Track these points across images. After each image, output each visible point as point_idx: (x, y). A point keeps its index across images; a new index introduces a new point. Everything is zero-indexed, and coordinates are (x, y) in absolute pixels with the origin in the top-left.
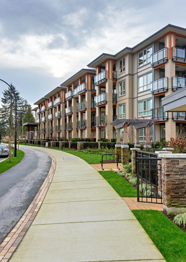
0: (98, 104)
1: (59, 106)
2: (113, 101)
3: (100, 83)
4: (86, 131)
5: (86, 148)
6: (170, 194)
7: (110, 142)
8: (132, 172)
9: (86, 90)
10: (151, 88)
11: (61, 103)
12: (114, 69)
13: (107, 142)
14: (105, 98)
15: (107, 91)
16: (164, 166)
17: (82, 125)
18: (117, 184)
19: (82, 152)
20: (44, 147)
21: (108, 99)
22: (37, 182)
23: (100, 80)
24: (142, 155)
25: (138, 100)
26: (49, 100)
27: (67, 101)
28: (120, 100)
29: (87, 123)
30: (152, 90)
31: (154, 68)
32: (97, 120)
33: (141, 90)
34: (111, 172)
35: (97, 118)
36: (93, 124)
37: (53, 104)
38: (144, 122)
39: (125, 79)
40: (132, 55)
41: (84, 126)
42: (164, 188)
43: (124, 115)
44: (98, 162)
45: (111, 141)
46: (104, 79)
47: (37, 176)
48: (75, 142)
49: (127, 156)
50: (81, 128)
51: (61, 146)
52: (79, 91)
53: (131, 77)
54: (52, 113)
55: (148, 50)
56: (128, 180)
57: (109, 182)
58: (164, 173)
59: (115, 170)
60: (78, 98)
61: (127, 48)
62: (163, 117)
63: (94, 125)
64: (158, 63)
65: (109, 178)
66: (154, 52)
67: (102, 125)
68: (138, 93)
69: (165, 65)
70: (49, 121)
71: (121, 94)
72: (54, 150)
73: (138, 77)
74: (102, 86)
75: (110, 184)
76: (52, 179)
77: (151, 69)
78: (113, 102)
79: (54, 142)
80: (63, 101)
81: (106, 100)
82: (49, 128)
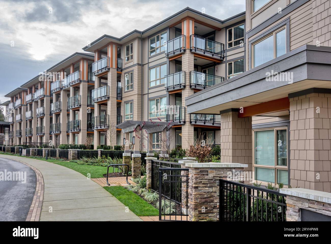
0: (97, 100)
1: (42, 101)
2: (117, 96)
3: (100, 72)
4: (80, 135)
5: (82, 158)
6: (197, 209)
7: (113, 149)
8: (147, 187)
9: (81, 81)
10: (166, 83)
11: (44, 96)
12: (119, 56)
13: (109, 150)
14: (107, 92)
15: (109, 83)
16: (192, 177)
17: (74, 127)
18: (131, 201)
19: (76, 162)
20: (21, 155)
21: (110, 94)
22: (23, 201)
23: (99, 68)
24: (160, 166)
25: (149, 97)
26: (27, 91)
27: (54, 95)
28: (126, 96)
29: (81, 124)
30: (166, 86)
31: (169, 58)
32: (96, 120)
33: (153, 85)
34: (120, 187)
35: (96, 118)
36: (90, 126)
37: (32, 97)
38: (160, 126)
39: (133, 70)
40: (142, 41)
41: (78, 129)
42: (191, 203)
43: (132, 116)
44: (100, 175)
45: (115, 149)
46: (106, 67)
47: (21, 193)
48: (65, 150)
49: (139, 168)
50: (73, 131)
51: (45, 154)
52: (71, 81)
53: (141, 68)
54: (31, 109)
55: (162, 36)
56: (142, 197)
57: (119, 199)
58: (191, 185)
59: (125, 184)
60: (69, 91)
61: (136, 31)
62: (180, 120)
63: (91, 128)
64: (174, 54)
65: (119, 195)
66: (169, 39)
67: (103, 128)
68: (149, 89)
69: (181, 57)
70: (27, 121)
71: (128, 88)
72: (35, 159)
73: (150, 69)
74: (103, 77)
75: (121, 201)
76: (43, 197)
77: (165, 60)
78: (117, 99)
79: (35, 149)
80: (48, 94)
81: (108, 95)
82: (26, 130)
